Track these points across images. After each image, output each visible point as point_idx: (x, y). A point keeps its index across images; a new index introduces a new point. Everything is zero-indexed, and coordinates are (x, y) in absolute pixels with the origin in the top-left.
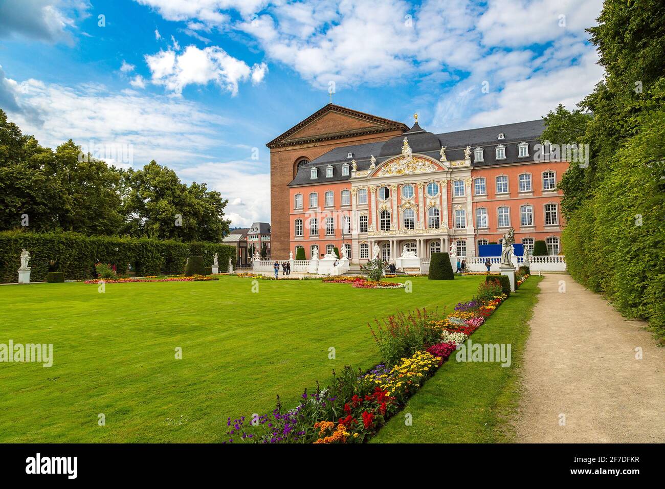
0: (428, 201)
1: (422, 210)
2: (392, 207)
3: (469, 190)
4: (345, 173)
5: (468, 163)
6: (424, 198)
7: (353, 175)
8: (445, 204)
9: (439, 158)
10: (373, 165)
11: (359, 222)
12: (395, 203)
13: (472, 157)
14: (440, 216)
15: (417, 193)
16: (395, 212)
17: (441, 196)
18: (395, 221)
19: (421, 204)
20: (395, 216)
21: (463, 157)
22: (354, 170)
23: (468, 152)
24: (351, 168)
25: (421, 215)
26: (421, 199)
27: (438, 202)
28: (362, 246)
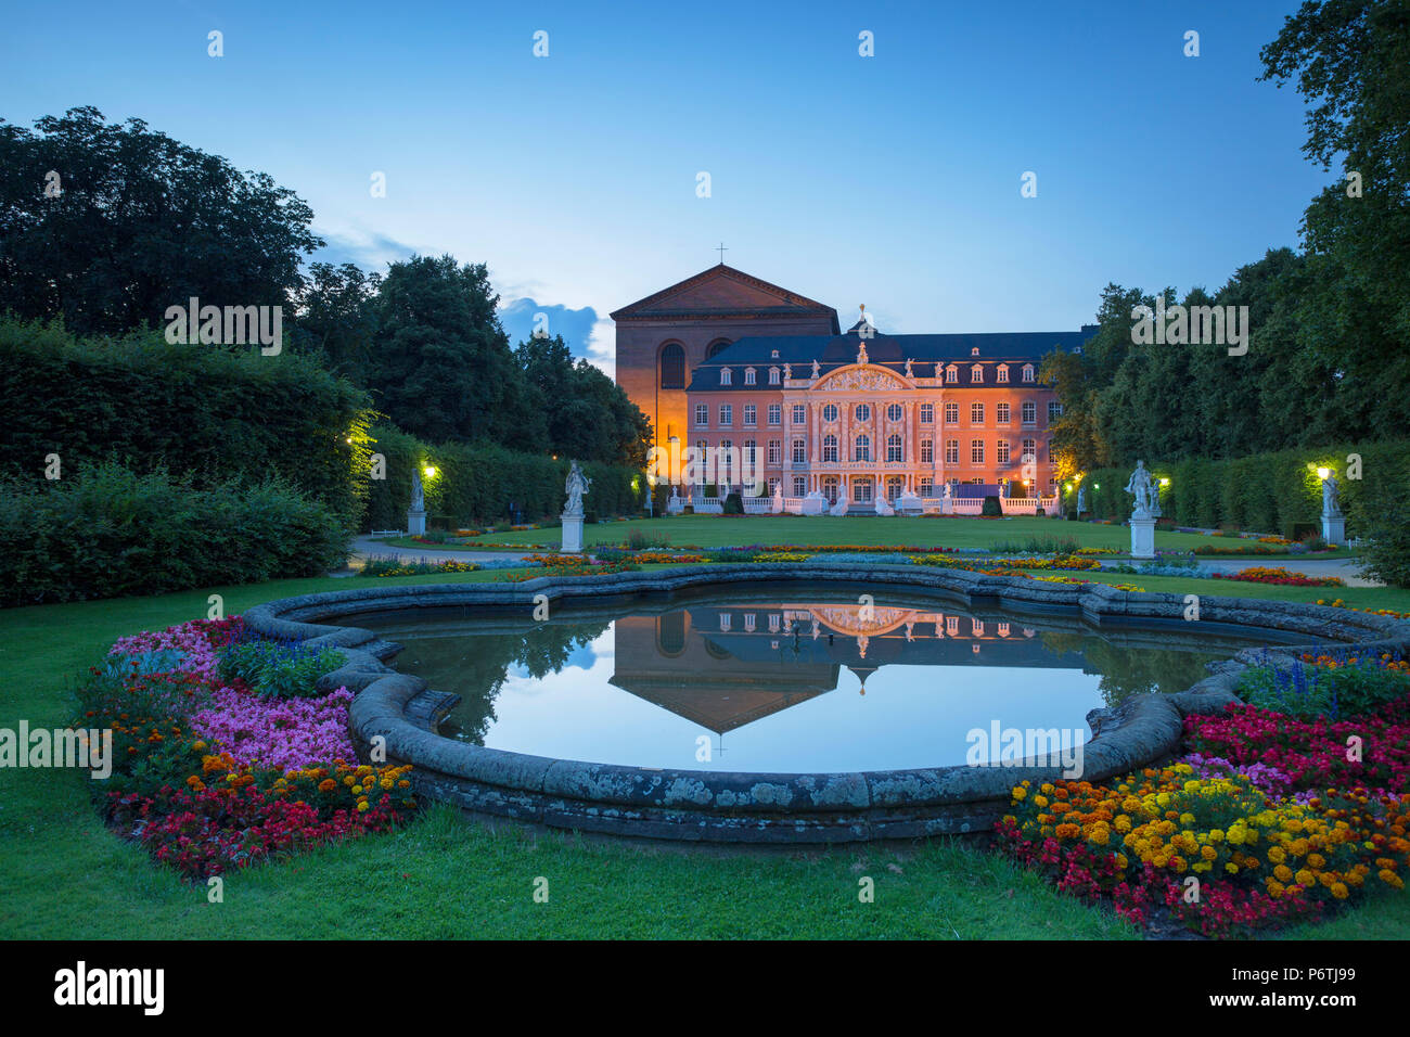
0: (888, 426)
1: (880, 437)
2: (841, 431)
3: (939, 417)
4: (774, 379)
5: (939, 382)
6: (884, 423)
7: (787, 384)
8: (910, 431)
9: (904, 373)
10: (815, 374)
11: (794, 448)
12: (845, 426)
13: (944, 374)
14: (902, 446)
15: (875, 417)
16: (845, 438)
17: (905, 423)
18: (845, 449)
19: (880, 430)
20: (845, 443)
21: (932, 375)
22: (788, 376)
23: (939, 369)
24: (782, 375)
25: (880, 444)
26: (880, 424)
27: (901, 429)
28: (796, 480)
